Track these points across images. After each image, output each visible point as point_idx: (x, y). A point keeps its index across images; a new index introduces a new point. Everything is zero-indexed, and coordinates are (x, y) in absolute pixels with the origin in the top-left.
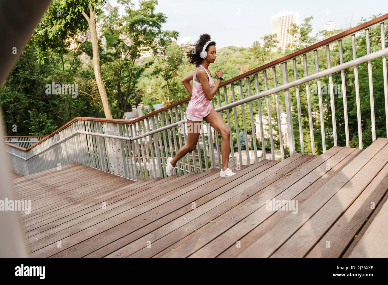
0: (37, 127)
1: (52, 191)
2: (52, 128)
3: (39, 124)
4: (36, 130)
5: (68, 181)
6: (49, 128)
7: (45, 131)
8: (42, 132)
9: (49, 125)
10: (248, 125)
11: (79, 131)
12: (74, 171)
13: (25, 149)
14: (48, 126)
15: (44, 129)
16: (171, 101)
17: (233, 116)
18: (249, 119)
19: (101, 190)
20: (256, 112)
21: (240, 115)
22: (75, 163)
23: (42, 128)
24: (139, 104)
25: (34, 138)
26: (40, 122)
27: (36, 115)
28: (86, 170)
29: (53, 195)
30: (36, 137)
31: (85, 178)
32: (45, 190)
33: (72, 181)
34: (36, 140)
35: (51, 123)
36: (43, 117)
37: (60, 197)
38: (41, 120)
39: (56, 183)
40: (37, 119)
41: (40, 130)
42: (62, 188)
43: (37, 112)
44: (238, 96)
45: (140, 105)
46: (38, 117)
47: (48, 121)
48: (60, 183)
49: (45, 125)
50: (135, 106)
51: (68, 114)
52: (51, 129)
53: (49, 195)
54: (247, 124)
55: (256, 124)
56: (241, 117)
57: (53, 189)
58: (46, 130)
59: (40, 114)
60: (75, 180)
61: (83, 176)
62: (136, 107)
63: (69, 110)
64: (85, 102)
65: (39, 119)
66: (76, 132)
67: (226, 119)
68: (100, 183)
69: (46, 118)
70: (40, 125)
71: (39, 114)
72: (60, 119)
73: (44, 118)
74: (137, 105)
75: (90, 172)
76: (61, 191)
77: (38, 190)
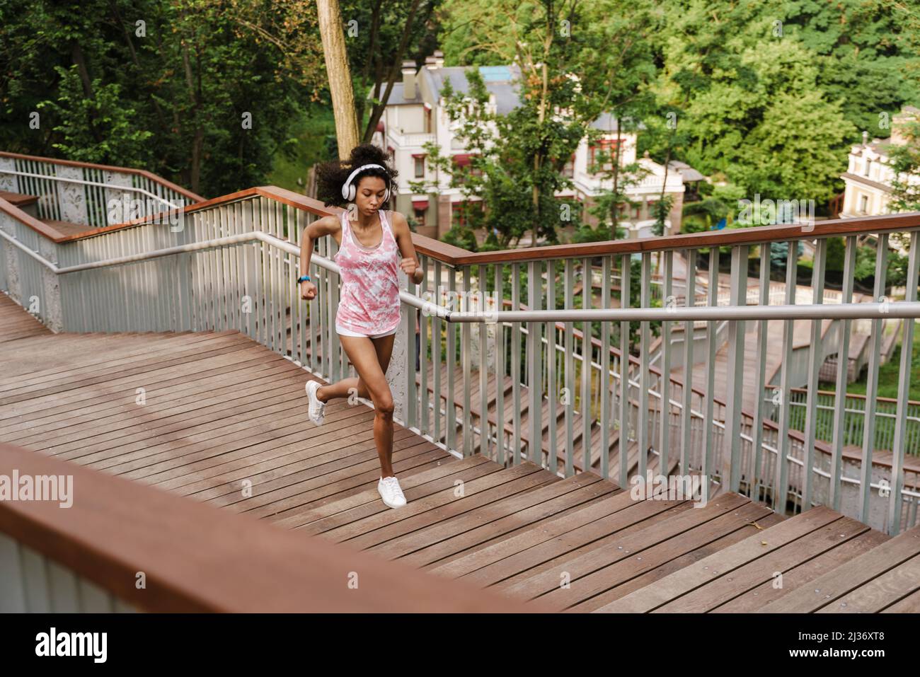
0: (85, 127)
1: (168, 447)
2: (134, 138)
3: (90, 119)
4: (78, 137)
5: (217, 408)
6: (123, 137)
7: (110, 145)
8: (97, 149)
9: (124, 125)
10: (817, 180)
11: (261, 235)
12: (234, 367)
13: (57, 235)
14: (121, 132)
15: (104, 138)
16: (553, 82)
17: (762, 139)
18: (823, 161)
19: (331, 468)
20: (856, 135)
21: (791, 141)
22: (237, 333)
23: (98, 133)
24: (428, 60)
25: (71, 169)
26: (92, 113)
27: (80, 87)
28: (275, 370)
29: (170, 464)
30: (75, 167)
31: (274, 409)
32: (147, 434)
33: (230, 412)
34: (76, 177)
35: (131, 119)
36: (105, 95)
37: (196, 477)
38: (99, 106)
39: (177, 410)
40: (84, 102)
41: (92, 139)
42: (200, 438)
43: (86, 77)
44: (797, 65)
45: (433, 63)
46: (87, 92)
47: (120, 110)
48: (192, 414)
49: (109, 126)
50: (413, 64)
51: (192, 93)
52: (131, 141)
53: (157, 458)
54: (813, 175)
55: (848, 181)
56: (792, 148)
57: (171, 437)
58: (113, 143)
59: (96, 81)
60: (240, 411)
61: (266, 395)
62: (418, 69)
63: (196, 81)
64: (254, 57)
65: (91, 102)
66: (250, 235)
67: (737, 147)
68: (325, 438)
69: (114, 99)
70: (95, 122)
71: (92, 80)
72: (160, 105)
73: (109, 99)
74: (420, 62)
75: (287, 382)
76: (195, 449)
77: (122, 433)
